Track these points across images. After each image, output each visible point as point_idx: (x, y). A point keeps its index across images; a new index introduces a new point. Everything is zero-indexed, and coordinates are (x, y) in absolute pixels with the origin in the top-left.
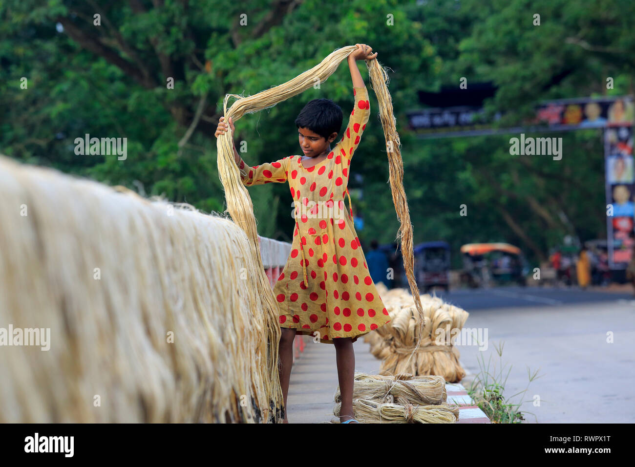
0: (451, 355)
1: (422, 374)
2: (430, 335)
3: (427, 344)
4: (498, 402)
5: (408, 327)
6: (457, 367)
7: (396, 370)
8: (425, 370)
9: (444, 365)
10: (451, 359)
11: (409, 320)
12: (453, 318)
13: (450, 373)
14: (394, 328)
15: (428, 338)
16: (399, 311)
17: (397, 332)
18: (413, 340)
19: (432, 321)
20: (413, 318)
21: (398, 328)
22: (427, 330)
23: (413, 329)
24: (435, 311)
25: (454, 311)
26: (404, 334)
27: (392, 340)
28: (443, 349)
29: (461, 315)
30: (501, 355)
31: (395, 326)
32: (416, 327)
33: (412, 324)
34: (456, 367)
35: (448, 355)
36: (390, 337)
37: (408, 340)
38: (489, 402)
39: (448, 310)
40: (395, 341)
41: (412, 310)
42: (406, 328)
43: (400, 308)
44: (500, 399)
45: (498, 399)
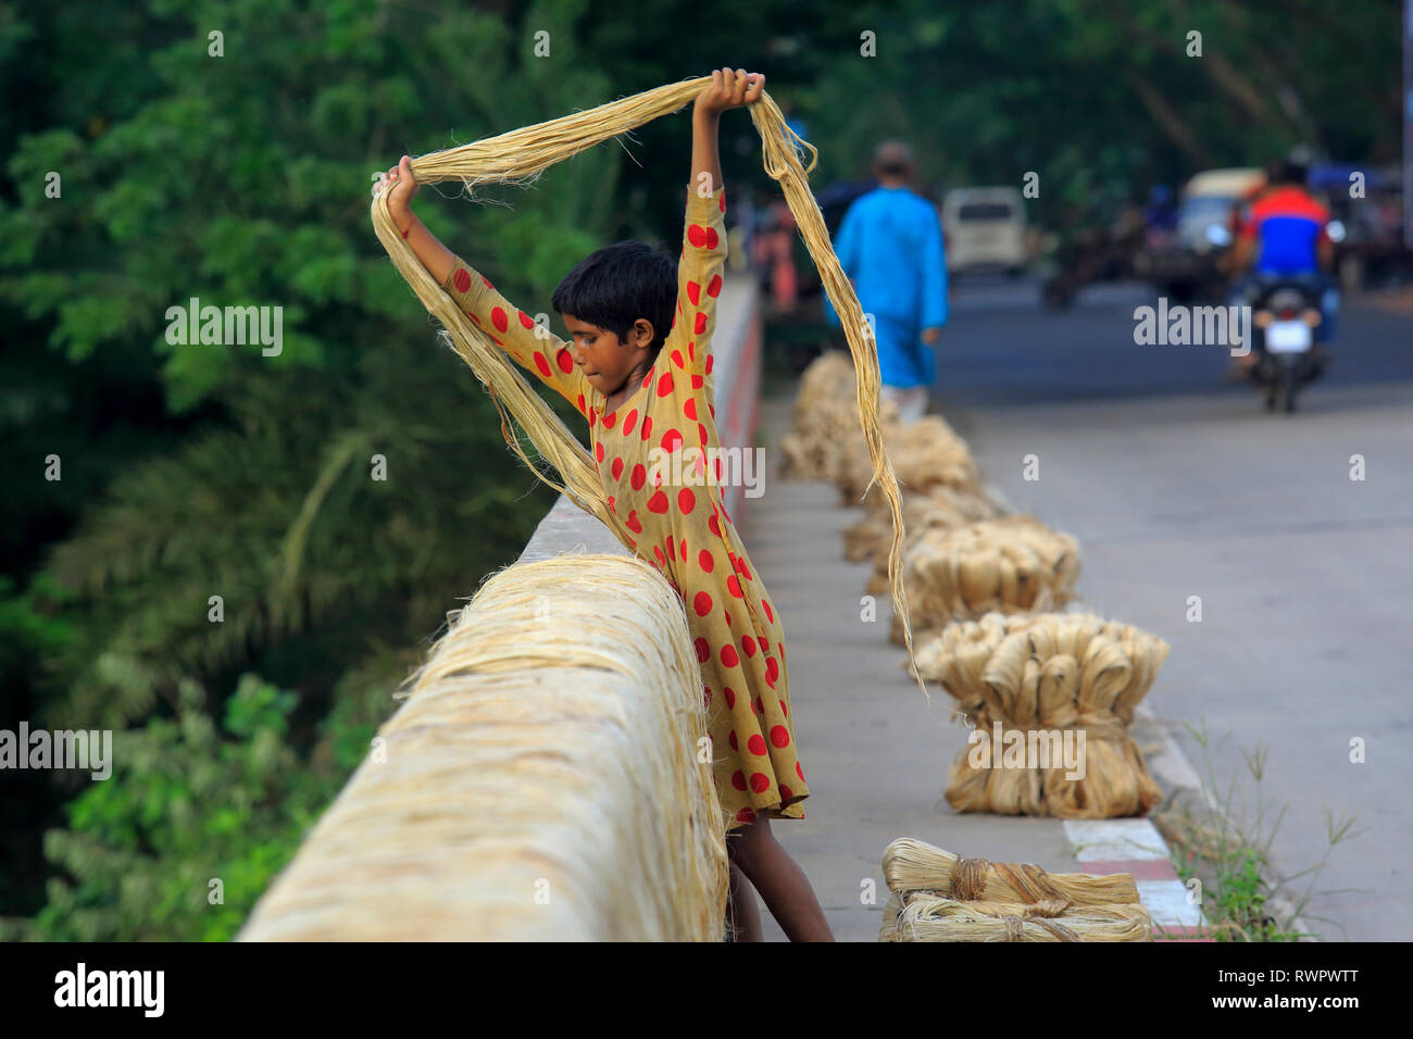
0: (1125, 749)
1: (1055, 793)
2: (1075, 701)
3: (1067, 720)
4: (1266, 929)
5: (1021, 679)
6: (1142, 778)
7: (990, 782)
8: (1061, 786)
9: (1108, 772)
10: (1126, 759)
11: (1023, 663)
12: (1132, 659)
13: (1124, 794)
14: (988, 684)
15: (1069, 706)
16: (1000, 641)
17: (994, 692)
18: (1032, 713)
19: (1081, 665)
20: (1036, 660)
21: (999, 684)
22: (1067, 689)
23: (1033, 686)
24: (1088, 640)
25: (1135, 639)
26: (1012, 697)
27: (980, 707)
28: (1105, 733)
29: (1151, 651)
30: (1259, 777)
31: (990, 679)
32: (1041, 680)
33: (1031, 672)
34: (1138, 781)
35: (1118, 748)
36: (976, 700)
37: (1021, 712)
38: (1243, 928)
39: (1120, 637)
40: (987, 711)
41: (1033, 638)
42: (1016, 682)
43: (1002, 633)
44: (1270, 922)
45: (1265, 923)
